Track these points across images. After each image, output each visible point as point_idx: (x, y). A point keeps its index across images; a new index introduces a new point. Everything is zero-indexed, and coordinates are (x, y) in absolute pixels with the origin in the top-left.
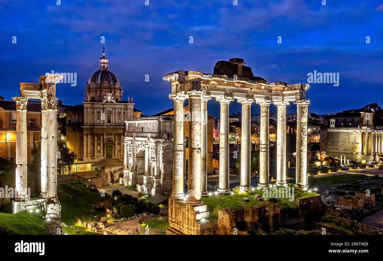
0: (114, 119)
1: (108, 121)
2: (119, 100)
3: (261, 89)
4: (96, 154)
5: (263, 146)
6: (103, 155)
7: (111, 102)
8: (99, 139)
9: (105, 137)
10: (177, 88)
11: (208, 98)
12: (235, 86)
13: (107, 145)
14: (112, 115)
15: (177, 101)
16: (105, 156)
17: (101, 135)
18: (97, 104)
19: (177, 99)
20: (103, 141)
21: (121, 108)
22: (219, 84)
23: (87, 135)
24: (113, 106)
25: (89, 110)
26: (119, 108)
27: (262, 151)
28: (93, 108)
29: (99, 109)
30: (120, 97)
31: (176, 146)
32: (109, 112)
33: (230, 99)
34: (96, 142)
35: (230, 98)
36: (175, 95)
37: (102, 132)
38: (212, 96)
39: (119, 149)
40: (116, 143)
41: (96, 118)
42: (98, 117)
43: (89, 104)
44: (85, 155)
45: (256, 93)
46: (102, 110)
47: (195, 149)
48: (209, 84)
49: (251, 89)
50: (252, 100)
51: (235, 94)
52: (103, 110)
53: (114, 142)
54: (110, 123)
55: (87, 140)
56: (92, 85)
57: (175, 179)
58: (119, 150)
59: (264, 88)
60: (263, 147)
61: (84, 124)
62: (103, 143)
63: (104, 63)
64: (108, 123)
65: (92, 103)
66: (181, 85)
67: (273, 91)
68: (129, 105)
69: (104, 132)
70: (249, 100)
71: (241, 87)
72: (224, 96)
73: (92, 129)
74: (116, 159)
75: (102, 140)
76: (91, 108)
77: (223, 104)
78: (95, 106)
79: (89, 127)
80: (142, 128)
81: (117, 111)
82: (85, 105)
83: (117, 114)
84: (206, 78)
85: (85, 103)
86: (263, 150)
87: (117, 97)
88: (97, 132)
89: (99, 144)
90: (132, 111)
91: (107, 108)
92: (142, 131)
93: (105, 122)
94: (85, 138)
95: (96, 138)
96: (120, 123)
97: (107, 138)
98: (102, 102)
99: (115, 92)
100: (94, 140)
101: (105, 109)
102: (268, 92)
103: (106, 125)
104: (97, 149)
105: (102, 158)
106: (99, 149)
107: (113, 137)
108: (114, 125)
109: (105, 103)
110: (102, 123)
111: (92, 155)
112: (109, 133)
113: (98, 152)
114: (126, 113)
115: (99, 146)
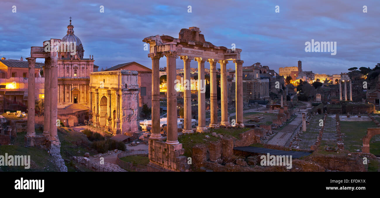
0: (79, 73)
4: (66, 100)
5: (213, 95)
6: (71, 101)
7: (77, 59)
8: (68, 89)
9: (72, 87)
12: (194, 49)
13: (74, 93)
14: (77, 70)
16: (73, 101)
17: (69, 85)
18: (67, 61)
20: (71, 90)
21: (84, 64)
22: (184, 47)
23: (59, 86)
24: (78, 63)
25: (61, 66)
26: (83, 64)
28: (64, 64)
29: (68, 65)
30: (83, 55)
32: (76, 67)
34: (66, 91)
37: (70, 83)
39: (83, 97)
40: (81, 92)
41: (66, 72)
42: (68, 71)
43: (62, 61)
46: (70, 66)
49: (205, 51)
53: (79, 91)
54: (76, 76)
55: (60, 90)
62: (71, 92)
63: (71, 29)
68: (90, 61)
69: (72, 83)
71: (198, 49)
73: (63, 81)
74: (81, 104)
75: (70, 89)
76: (62, 65)
79: (61, 79)
80: (104, 80)
81: (81, 66)
83: (81, 69)
85: (59, 61)
88: (67, 83)
90: (93, 66)
91: (74, 64)
93: (73, 75)
95: (66, 88)
96: (84, 76)
97: (74, 88)
98: (71, 60)
100: (64, 89)
103: (73, 78)
104: (67, 96)
105: (70, 103)
106: (68, 96)
107: (79, 86)
108: (79, 77)
109: (73, 60)
110: (70, 76)
111: (63, 101)
112: (76, 84)
113: (68, 99)
114: (88, 68)
115: (68, 94)
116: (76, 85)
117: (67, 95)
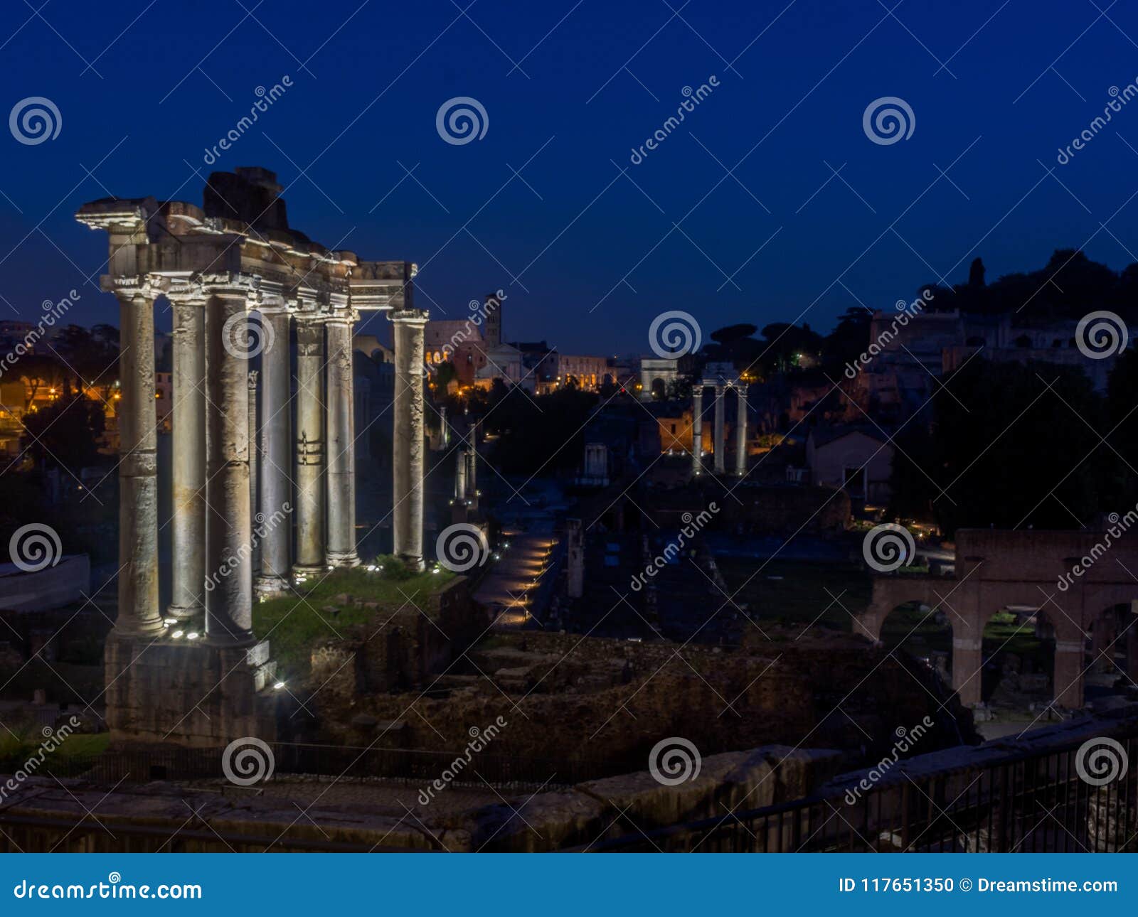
5: (310, 448)
10: (137, 257)
12: (262, 259)
15: (138, 301)
19: (138, 296)
27: (307, 464)
31: (139, 457)
36: (133, 281)
45: (301, 282)
47: (239, 465)
49: (293, 268)
50: (295, 303)
57: (134, 571)
60: (310, 450)
66: (159, 249)
67: (331, 278)
70: (290, 302)
84: (210, 227)
86: (311, 459)
102: (323, 279)
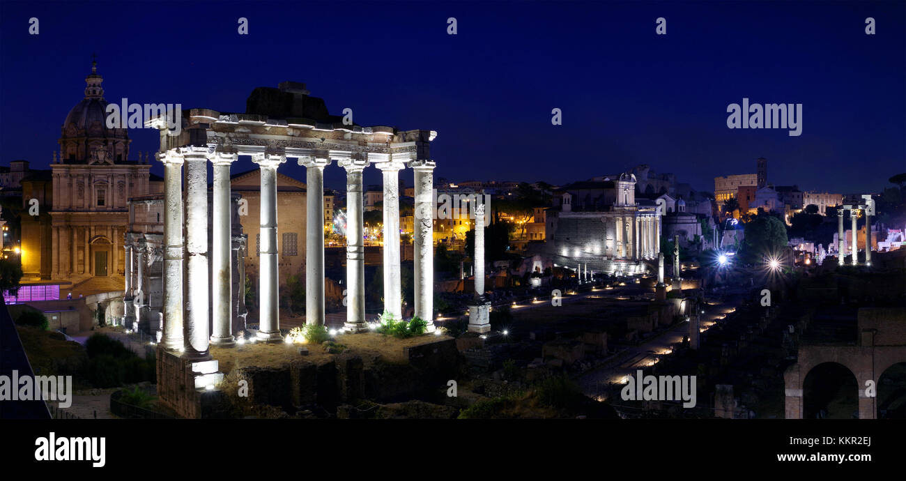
0: (110, 197)
1: (98, 201)
2: (123, 159)
3: (343, 139)
4: (75, 267)
5: (352, 249)
6: (90, 270)
7: (105, 163)
8: (82, 237)
9: (93, 234)
10: (168, 142)
11: (231, 158)
12: (288, 135)
13: (98, 250)
14: (106, 190)
15: (168, 165)
16: (94, 270)
17: (85, 230)
18: (77, 168)
19: (168, 162)
20: (90, 242)
21: (124, 175)
22: (253, 132)
23: (58, 230)
24: (108, 171)
25: (62, 179)
26: (120, 175)
27: (350, 259)
28: (70, 175)
29: (82, 177)
30: (126, 151)
31: (169, 250)
32: (101, 183)
33: (279, 160)
34: (75, 243)
35: (276, 157)
36: (165, 154)
37: (87, 224)
38: (240, 153)
39: (120, 258)
40: (116, 246)
41: (75, 196)
42: (80, 194)
44: (54, 269)
45: (333, 148)
46: (86, 181)
48: (234, 132)
49: (323, 139)
50: (325, 160)
51: (287, 150)
52: (90, 179)
53: (111, 243)
54: (103, 205)
55: (60, 240)
56: (71, 131)
58: (121, 260)
59: (350, 138)
60: (352, 251)
61: (54, 208)
62: (90, 246)
63: (94, 85)
64: (98, 205)
65: (68, 165)
67: (368, 144)
68: (141, 168)
69: (92, 224)
70: (317, 160)
71: (301, 136)
72: (266, 154)
73: (68, 219)
74: (115, 278)
75: (87, 239)
76: (66, 177)
77: (264, 168)
78: (73, 172)
79: (61, 213)
80: (158, 214)
81: (116, 181)
82: (55, 171)
83: (116, 187)
84: (226, 120)
85: (56, 167)
86: (353, 256)
87: (118, 153)
88: (77, 224)
89: (82, 248)
90: (147, 179)
91: (97, 175)
92: (158, 220)
93: (93, 204)
94: (55, 235)
95: (75, 236)
96: (123, 206)
97: (98, 236)
98: (87, 164)
99: (114, 143)
100: (71, 240)
101: (93, 179)
102: (359, 145)
103: (94, 209)
105: (87, 275)
106: (81, 257)
107: (110, 233)
108: (111, 209)
109: (93, 164)
110: (86, 205)
111: (67, 269)
112: (101, 226)
113: (80, 264)
114: (135, 185)
115: (82, 252)
116: (101, 228)
117: (78, 256)
